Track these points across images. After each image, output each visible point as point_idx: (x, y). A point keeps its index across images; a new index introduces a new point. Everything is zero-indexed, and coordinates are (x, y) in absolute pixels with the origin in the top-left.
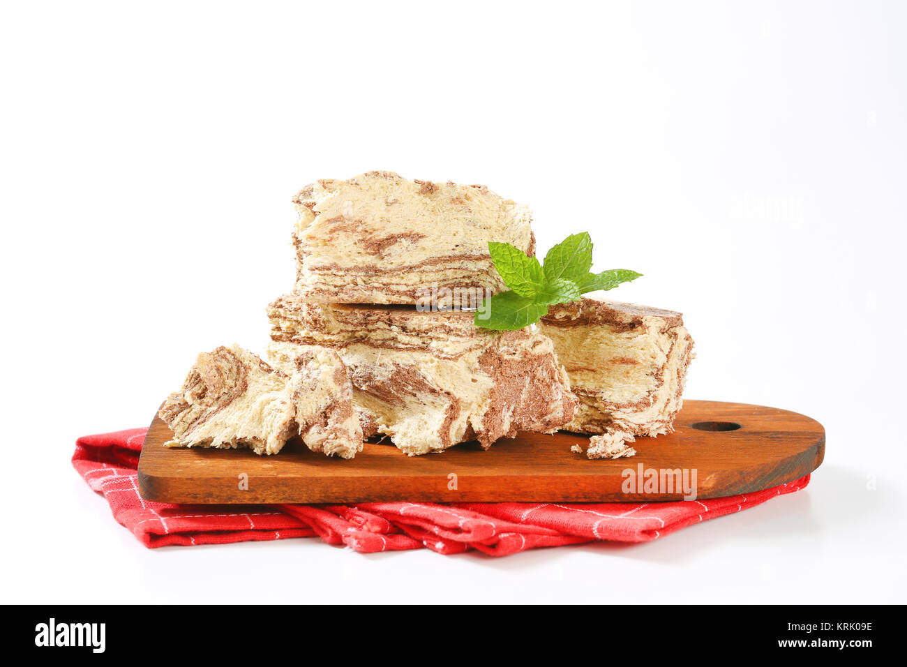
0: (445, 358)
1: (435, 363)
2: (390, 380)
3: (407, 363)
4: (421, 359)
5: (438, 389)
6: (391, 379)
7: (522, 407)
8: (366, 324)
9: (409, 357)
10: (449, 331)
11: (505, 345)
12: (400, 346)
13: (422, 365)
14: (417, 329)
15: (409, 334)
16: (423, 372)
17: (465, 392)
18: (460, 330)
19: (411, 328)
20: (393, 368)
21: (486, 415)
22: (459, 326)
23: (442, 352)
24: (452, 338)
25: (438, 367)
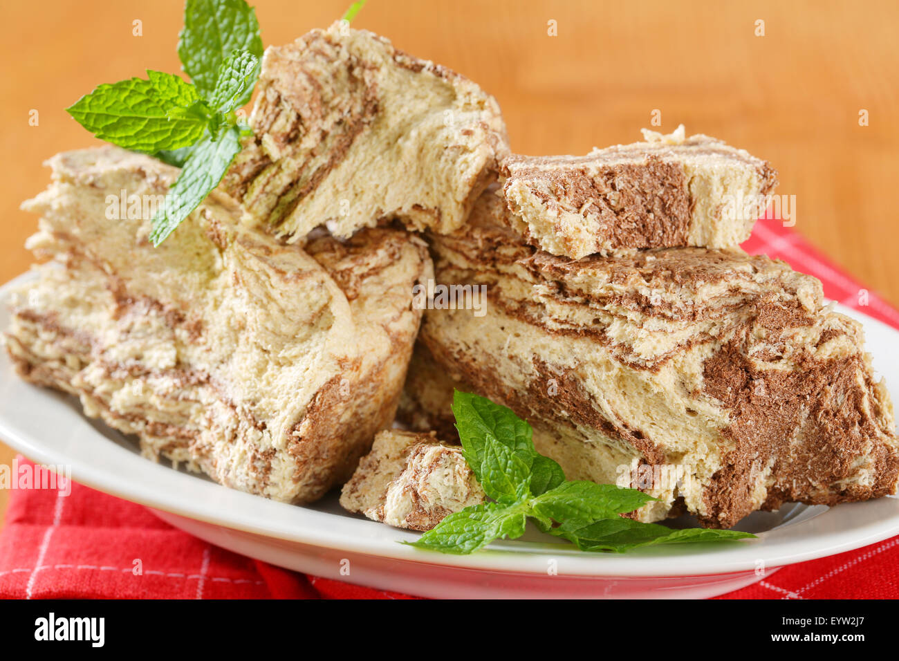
0: (634, 365)
1: (615, 372)
2: (527, 390)
3: (561, 362)
4: (588, 358)
5: (618, 424)
6: (530, 390)
7: (791, 460)
8: (494, 260)
9: (565, 350)
10: (646, 308)
11: (761, 339)
12: (551, 324)
13: (589, 370)
14: (585, 291)
15: (568, 300)
16: (590, 385)
17: (673, 432)
18: (670, 306)
19: (575, 288)
20: (532, 368)
21: (716, 477)
22: (669, 298)
23: (629, 350)
24: (653, 323)
25: (621, 379)
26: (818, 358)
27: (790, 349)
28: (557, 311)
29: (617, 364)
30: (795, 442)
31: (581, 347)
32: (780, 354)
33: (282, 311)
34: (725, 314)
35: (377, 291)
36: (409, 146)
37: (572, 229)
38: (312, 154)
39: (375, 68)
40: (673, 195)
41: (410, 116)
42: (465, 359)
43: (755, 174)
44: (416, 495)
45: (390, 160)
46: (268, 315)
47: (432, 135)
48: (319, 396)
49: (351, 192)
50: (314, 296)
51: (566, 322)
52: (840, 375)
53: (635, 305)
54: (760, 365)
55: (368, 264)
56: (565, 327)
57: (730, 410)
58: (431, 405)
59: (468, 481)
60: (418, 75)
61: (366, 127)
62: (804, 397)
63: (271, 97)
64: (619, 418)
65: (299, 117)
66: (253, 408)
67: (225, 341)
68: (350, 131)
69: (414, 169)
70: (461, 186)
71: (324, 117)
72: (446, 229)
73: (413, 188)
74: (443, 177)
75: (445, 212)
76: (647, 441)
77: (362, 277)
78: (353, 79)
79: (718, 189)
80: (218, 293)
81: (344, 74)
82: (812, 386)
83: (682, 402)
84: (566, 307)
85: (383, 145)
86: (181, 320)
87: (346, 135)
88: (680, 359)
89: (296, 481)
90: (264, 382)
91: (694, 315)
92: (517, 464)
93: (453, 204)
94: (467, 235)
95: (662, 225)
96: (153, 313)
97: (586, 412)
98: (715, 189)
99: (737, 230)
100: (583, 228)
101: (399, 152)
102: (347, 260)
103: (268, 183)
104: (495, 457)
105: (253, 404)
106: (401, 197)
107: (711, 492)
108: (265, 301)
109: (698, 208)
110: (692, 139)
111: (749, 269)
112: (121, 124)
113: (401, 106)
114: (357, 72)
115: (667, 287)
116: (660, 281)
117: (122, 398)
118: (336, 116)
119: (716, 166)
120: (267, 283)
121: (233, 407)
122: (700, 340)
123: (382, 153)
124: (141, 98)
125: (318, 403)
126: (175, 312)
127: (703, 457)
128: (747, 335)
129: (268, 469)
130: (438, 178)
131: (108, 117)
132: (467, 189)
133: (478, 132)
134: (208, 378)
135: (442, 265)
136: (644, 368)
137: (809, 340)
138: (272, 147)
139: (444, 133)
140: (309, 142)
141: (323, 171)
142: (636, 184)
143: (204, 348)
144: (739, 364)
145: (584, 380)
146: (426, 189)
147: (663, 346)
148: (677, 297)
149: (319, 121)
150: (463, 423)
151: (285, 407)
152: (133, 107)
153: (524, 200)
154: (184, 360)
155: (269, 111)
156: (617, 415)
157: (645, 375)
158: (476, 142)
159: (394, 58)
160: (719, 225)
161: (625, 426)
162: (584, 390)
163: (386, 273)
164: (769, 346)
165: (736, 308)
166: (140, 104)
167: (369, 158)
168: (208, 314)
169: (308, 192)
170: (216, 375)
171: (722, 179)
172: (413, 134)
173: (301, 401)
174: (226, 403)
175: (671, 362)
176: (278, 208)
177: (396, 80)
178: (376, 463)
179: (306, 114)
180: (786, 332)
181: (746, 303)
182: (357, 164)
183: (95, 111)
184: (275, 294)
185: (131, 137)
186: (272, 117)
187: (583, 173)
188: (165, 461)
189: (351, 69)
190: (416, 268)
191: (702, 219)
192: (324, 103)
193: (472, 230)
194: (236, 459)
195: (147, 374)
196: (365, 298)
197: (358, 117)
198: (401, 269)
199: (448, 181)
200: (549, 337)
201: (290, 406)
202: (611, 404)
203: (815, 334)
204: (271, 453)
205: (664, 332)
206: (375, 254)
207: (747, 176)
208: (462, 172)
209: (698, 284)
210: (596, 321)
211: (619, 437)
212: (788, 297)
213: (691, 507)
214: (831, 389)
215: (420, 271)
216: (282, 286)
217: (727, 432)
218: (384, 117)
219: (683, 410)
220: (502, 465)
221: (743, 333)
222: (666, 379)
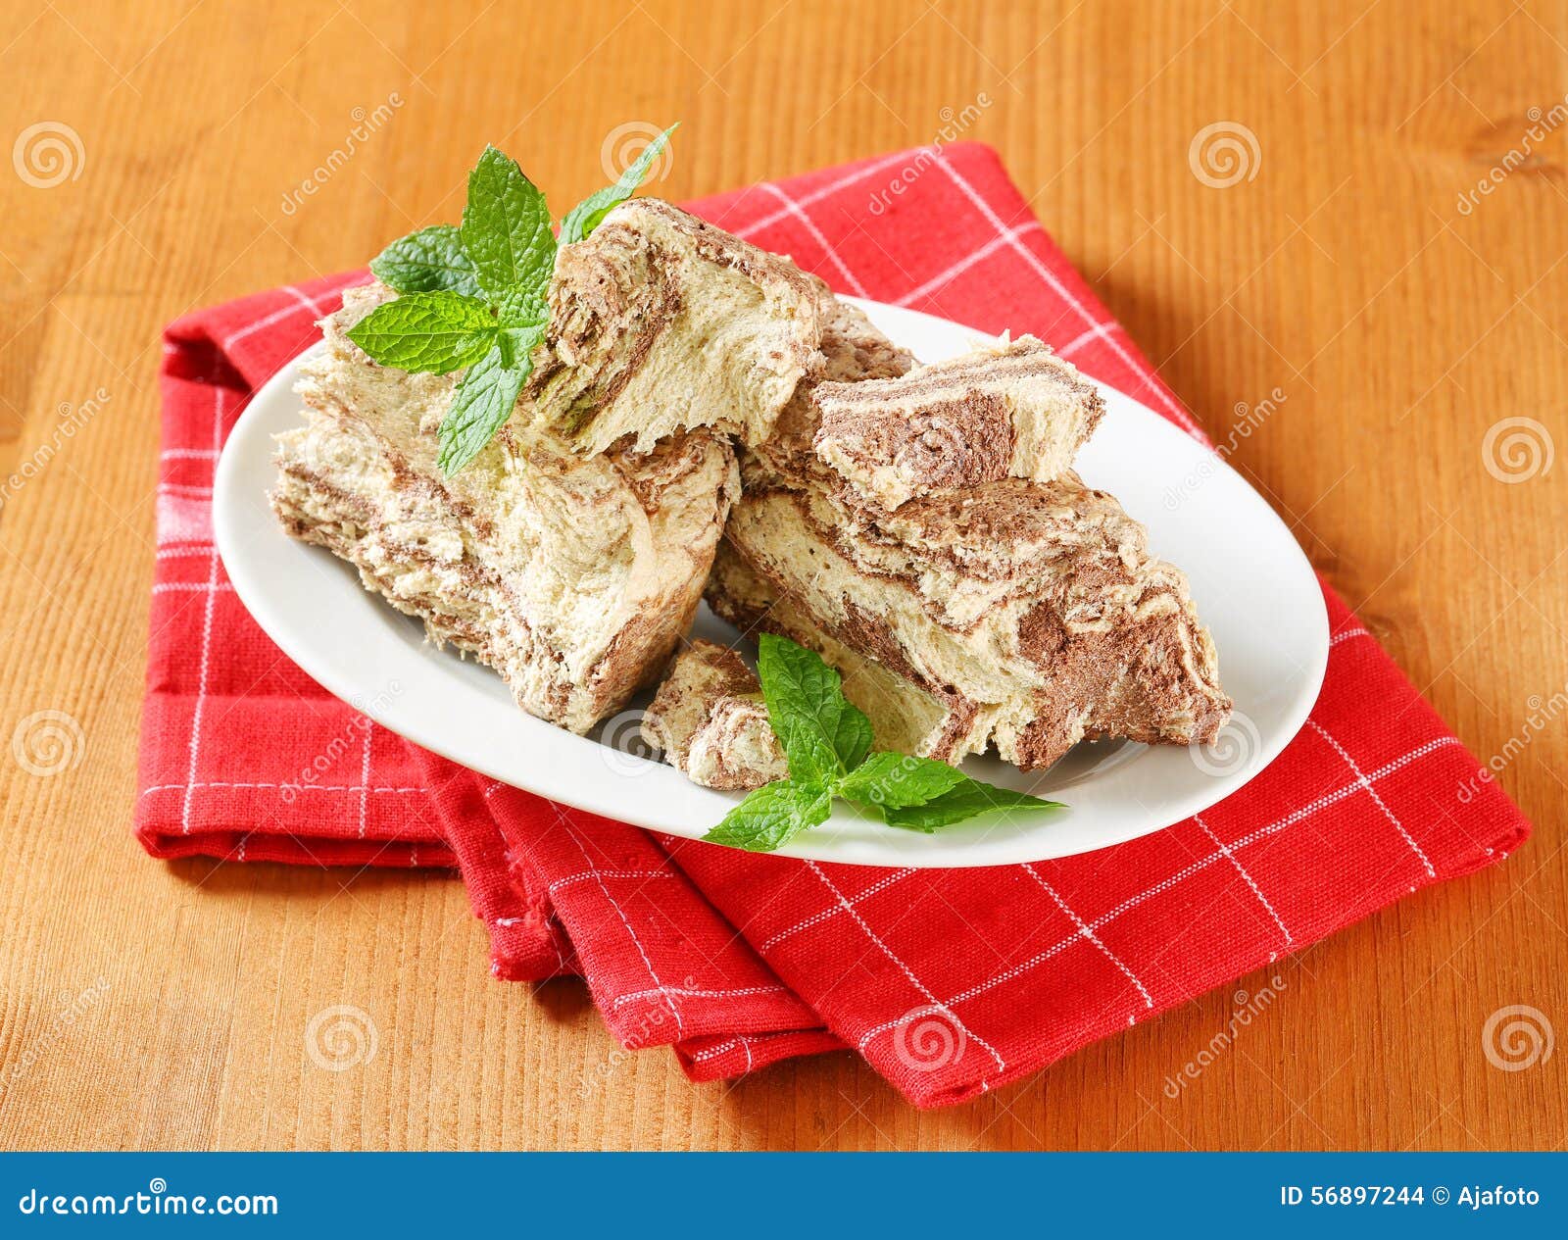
26: (1137, 619)
27: (1109, 609)
28: (868, 555)
29: (929, 622)
30: (1113, 692)
31: (893, 592)
32: (1098, 615)
33: (579, 537)
34: (1044, 569)
35: (679, 503)
36: (713, 356)
37: (884, 487)
38: (609, 357)
39: (676, 259)
40: (993, 429)
41: (715, 318)
42: (773, 575)
43: (1082, 407)
44: (720, 757)
45: (694, 369)
46: (564, 540)
47: (738, 347)
48: (619, 639)
49: (651, 403)
50: (613, 523)
51: (878, 566)
52: (1160, 634)
53: (949, 563)
54: (1076, 628)
55: (670, 475)
56: (875, 570)
57: (1045, 672)
58: (736, 591)
59: (774, 745)
60: (723, 270)
61: (668, 324)
62: (1123, 657)
63: (565, 296)
64: (931, 672)
65: (594, 314)
66: (549, 637)
67: (516, 551)
68: (649, 332)
69: (719, 381)
70: (768, 409)
71: (621, 312)
72: (752, 443)
73: (718, 401)
74: (750, 394)
75: (753, 429)
76: (959, 696)
77: (663, 487)
78: (653, 269)
79: (1041, 425)
80: (509, 496)
81: (643, 261)
82: (1130, 647)
83: (995, 662)
84: (879, 550)
85: (686, 349)
86: (469, 514)
87: (645, 334)
88: (995, 618)
89: (594, 715)
90: (560, 611)
91: (1011, 573)
92: (824, 751)
93: (761, 424)
94: (776, 442)
95: (981, 460)
96: (438, 499)
97: (897, 660)
98: (1038, 424)
99: (1061, 459)
100: (896, 482)
101: (703, 361)
102: (647, 469)
103: (562, 388)
104: (801, 739)
105: (549, 632)
106: (705, 411)
107: (1025, 741)
108: (561, 527)
109: (1020, 441)
110: (1017, 344)
111: (1070, 514)
112: (404, 345)
113: (706, 306)
114: (657, 262)
115: (983, 543)
116: (977, 537)
117: (407, 584)
118: (634, 311)
119: (1040, 398)
120: (563, 510)
121: (529, 629)
122: (1017, 595)
123: (685, 358)
124: (426, 314)
125: (618, 646)
126: (463, 505)
127: (1017, 710)
128: (1065, 593)
129: (565, 700)
130: (745, 393)
131: (390, 338)
132: (776, 415)
133: (788, 354)
134: (499, 579)
135: (748, 460)
136: (958, 631)
137: (1129, 598)
138: (565, 353)
139: (750, 347)
140: (606, 343)
141: (622, 379)
142: (955, 420)
143: (494, 550)
144: (1056, 625)
145: (896, 628)
146: (732, 403)
147: (979, 606)
148: (992, 554)
149: (617, 318)
150: (770, 682)
151: (584, 643)
152: (416, 325)
153: (835, 459)
154: (472, 552)
155: (562, 311)
156: (928, 668)
157: (958, 638)
158: (786, 368)
159: (698, 250)
160: (1041, 460)
161: (938, 680)
162: (895, 638)
163: (689, 482)
164: (1088, 606)
165: (1055, 561)
166: (423, 321)
167: (671, 365)
168: (498, 517)
169: (606, 403)
170: (507, 579)
171: (1046, 414)
172: (718, 344)
173: (600, 644)
174: (521, 621)
175: (985, 621)
176: (572, 412)
177: (700, 273)
178: (678, 694)
179: (602, 311)
180: (1106, 590)
181: (1065, 555)
182: (658, 371)
183: (376, 332)
184: (572, 521)
185: (415, 359)
186: (566, 317)
187: (898, 416)
188: (452, 650)
189: (650, 256)
190: (721, 473)
191: (1023, 453)
192: (623, 293)
193: (781, 438)
194: (532, 685)
195: (432, 561)
196: (667, 514)
197: (659, 313)
198: (705, 477)
199: (755, 398)
200: (859, 578)
201: (589, 646)
202: (923, 656)
203: (1136, 592)
204: (568, 687)
205: (977, 593)
206: (677, 463)
207: (1072, 409)
208: (770, 395)
209: (1015, 543)
210: (910, 566)
211: (930, 690)
212: (1109, 554)
213: (1004, 757)
214: (1150, 648)
215: (725, 476)
216: (579, 513)
217: (1039, 692)
218: (685, 317)
219: (997, 671)
220: (808, 748)
221: (1062, 590)
222: (980, 641)
